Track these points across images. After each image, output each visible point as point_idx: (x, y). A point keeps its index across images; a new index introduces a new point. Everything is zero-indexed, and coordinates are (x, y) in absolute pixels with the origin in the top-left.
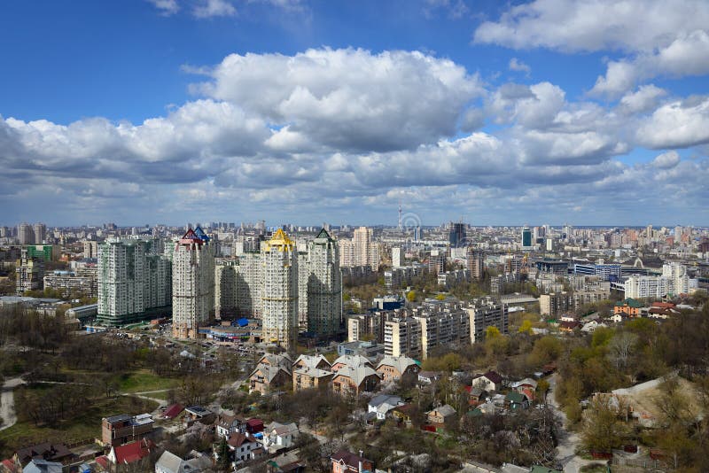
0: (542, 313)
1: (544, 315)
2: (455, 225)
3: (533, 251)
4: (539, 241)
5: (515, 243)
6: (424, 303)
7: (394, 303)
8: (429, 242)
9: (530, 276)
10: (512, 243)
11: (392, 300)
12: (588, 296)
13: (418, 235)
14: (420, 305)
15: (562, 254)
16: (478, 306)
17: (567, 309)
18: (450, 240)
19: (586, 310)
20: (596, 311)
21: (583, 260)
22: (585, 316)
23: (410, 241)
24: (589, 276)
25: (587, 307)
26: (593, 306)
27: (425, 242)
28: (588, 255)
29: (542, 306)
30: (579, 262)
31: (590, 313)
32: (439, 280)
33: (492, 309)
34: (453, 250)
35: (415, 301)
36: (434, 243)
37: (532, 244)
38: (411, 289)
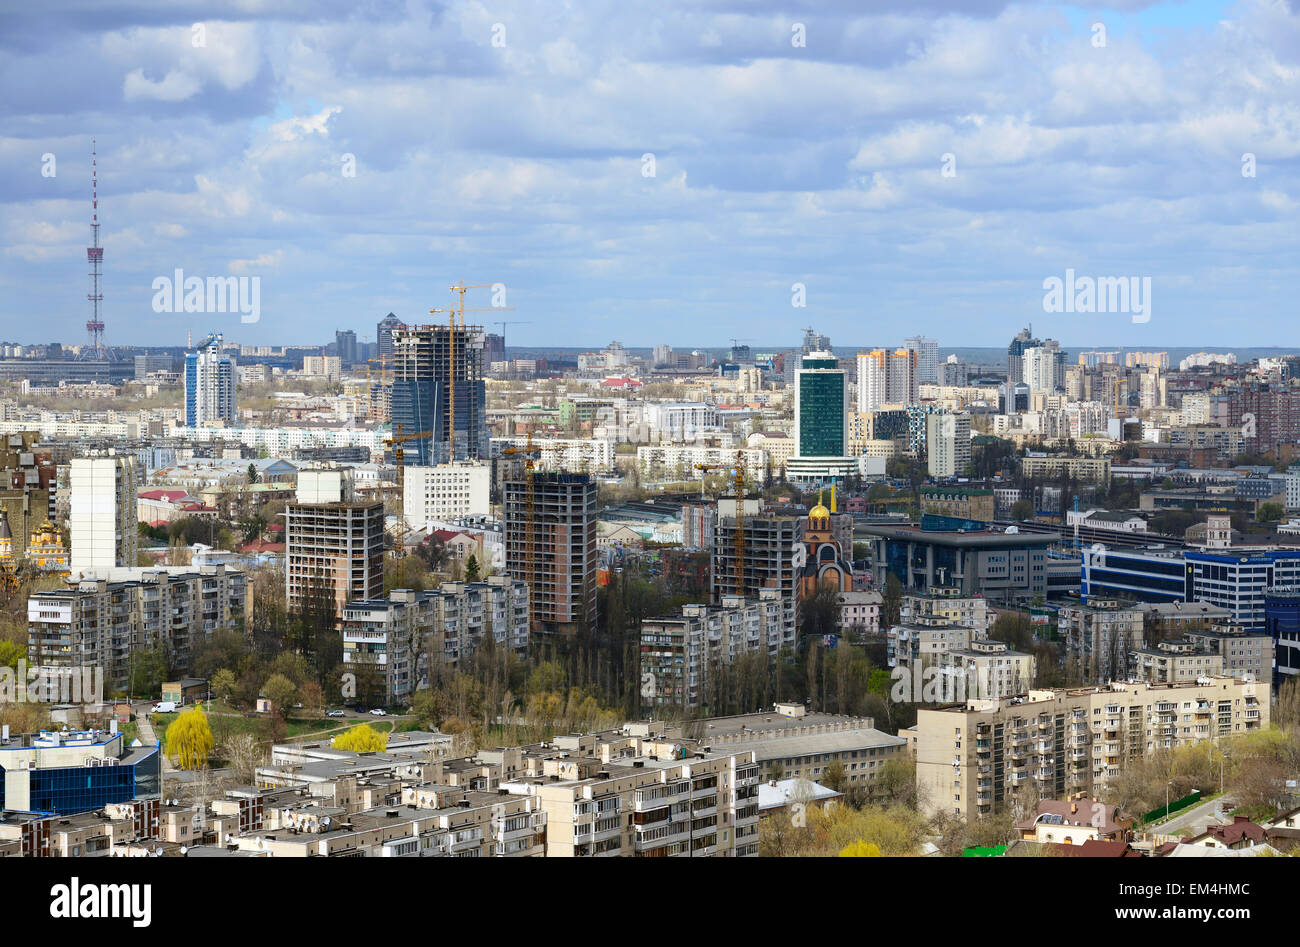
0: (928, 812)
1: (940, 819)
2: (424, 336)
3: (852, 483)
4: (889, 426)
5: (755, 440)
6: (267, 776)
7: (96, 772)
8: (271, 437)
9: (849, 618)
10: (739, 439)
11: (81, 754)
12: (1167, 711)
13: (206, 395)
14: (249, 781)
15: (1012, 496)
16: (590, 771)
17: (1057, 786)
18: (395, 422)
19: (1161, 788)
20: (1207, 792)
21: (1126, 527)
22: (1156, 815)
23: (157, 427)
24: (1163, 608)
25: (1163, 772)
26: (1196, 765)
27: (249, 436)
28: (1146, 503)
29: (925, 774)
30: (1109, 539)
31: (1183, 800)
32: (350, 641)
33: (676, 786)
34: (413, 476)
35: (215, 764)
36: (296, 437)
37: (851, 440)
38: (188, 700)
